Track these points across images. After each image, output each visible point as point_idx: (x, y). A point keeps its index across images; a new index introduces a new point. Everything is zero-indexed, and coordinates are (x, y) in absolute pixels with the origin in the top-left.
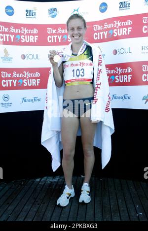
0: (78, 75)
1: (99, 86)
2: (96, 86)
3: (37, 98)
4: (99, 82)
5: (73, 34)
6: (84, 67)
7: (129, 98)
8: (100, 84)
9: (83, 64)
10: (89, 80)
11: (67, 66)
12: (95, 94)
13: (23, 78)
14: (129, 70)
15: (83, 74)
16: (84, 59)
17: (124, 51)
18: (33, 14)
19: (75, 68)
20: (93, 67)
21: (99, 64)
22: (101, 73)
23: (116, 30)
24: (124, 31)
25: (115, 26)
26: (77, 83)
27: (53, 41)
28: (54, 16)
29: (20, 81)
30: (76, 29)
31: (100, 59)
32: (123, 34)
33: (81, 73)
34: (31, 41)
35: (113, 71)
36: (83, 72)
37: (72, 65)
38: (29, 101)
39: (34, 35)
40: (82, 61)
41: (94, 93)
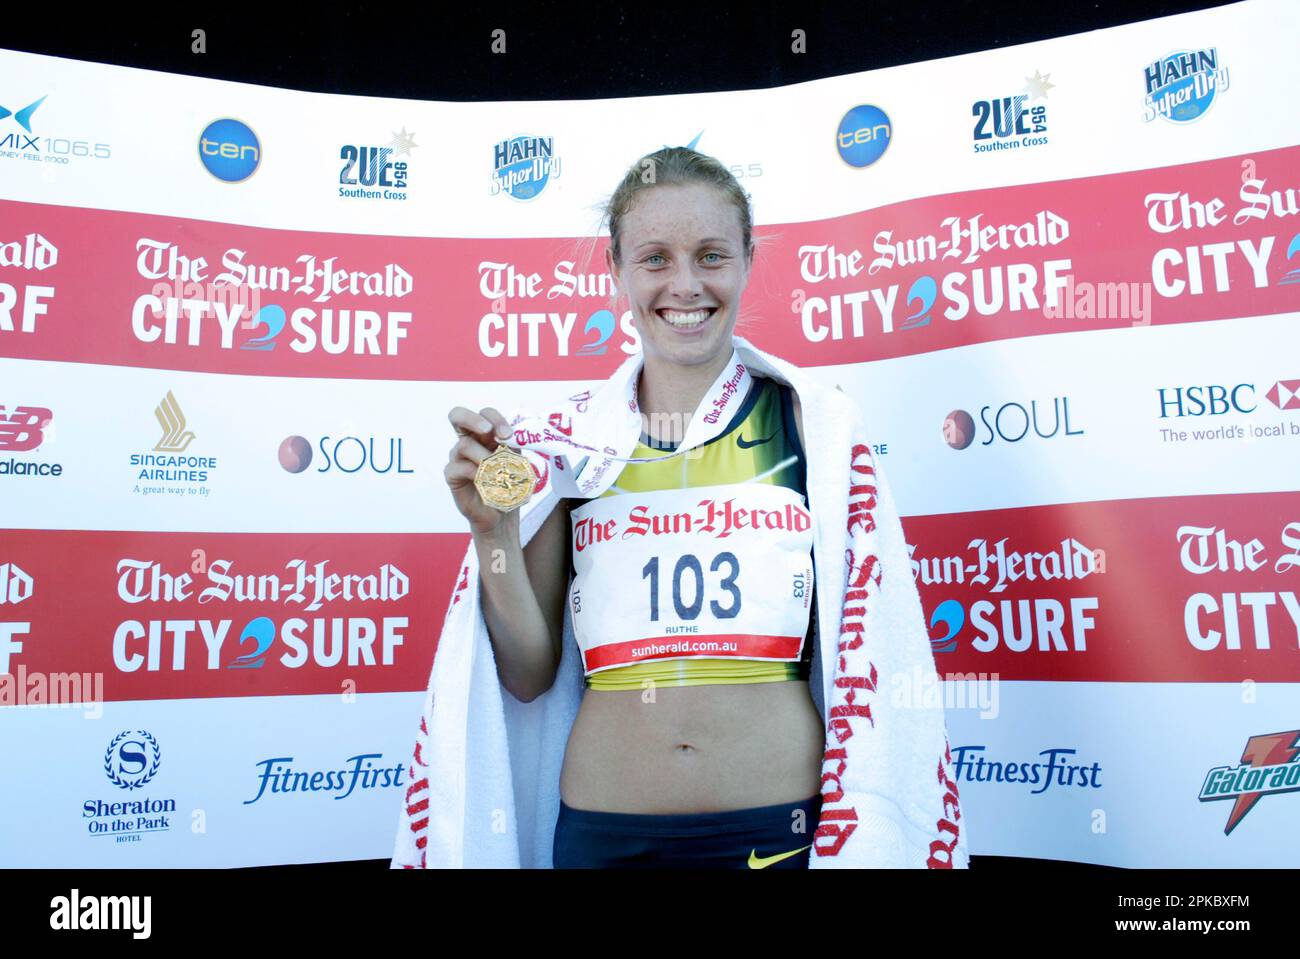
0: (688, 601)
1: (862, 697)
2: (834, 697)
3: (377, 764)
4: (857, 667)
5: (659, 294)
6: (740, 542)
7: (1090, 777)
8: (870, 682)
9: (732, 518)
10: (780, 646)
11: (604, 532)
12: (830, 766)
13: (280, 611)
14: (1077, 559)
15: (726, 600)
16: (734, 478)
17: (1031, 420)
18: (390, 175)
19: (668, 549)
20: (805, 538)
21: (858, 515)
22: (870, 586)
23: (960, 278)
24: (1018, 286)
25: (955, 253)
26: (681, 676)
27: (513, 351)
28: (529, 189)
29: (260, 629)
30: (683, 258)
31: (863, 480)
32: (1015, 306)
33: (713, 591)
34: (359, 349)
35: (949, 569)
36: (728, 584)
37: (641, 523)
38: (310, 782)
39: (383, 305)
40: (719, 495)
41: (822, 754)
